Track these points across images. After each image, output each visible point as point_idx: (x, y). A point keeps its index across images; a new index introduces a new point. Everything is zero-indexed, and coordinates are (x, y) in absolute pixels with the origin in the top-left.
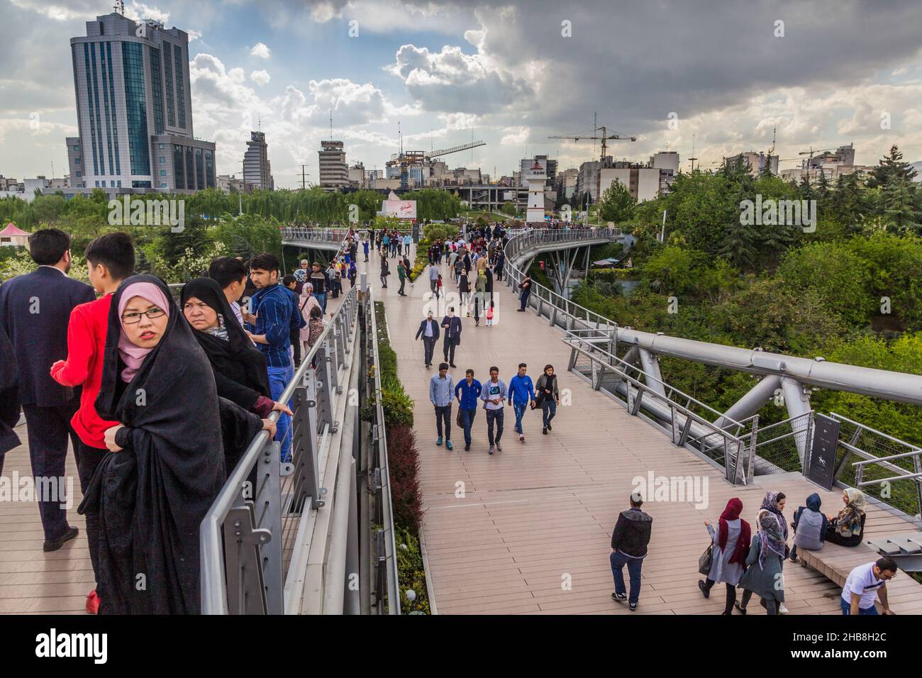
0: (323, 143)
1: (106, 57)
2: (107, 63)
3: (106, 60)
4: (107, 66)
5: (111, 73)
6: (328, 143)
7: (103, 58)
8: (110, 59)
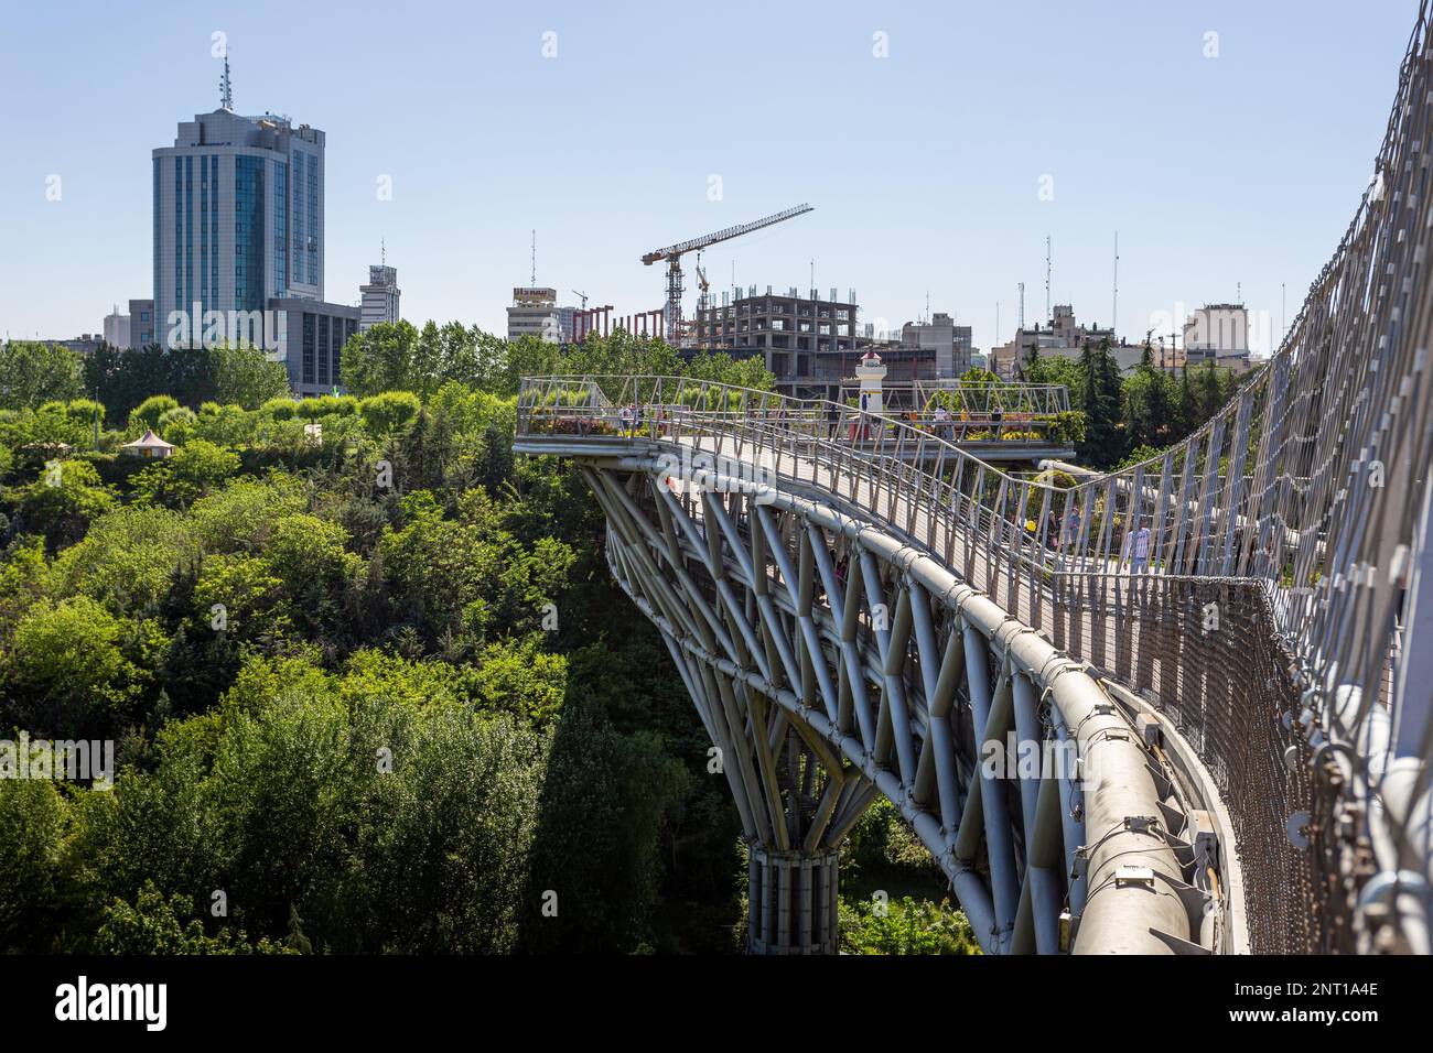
0: (518, 293)
1: (210, 179)
2: (210, 187)
3: (210, 182)
4: (209, 192)
5: (215, 203)
6: (527, 293)
7: (204, 180)
8: (215, 181)
